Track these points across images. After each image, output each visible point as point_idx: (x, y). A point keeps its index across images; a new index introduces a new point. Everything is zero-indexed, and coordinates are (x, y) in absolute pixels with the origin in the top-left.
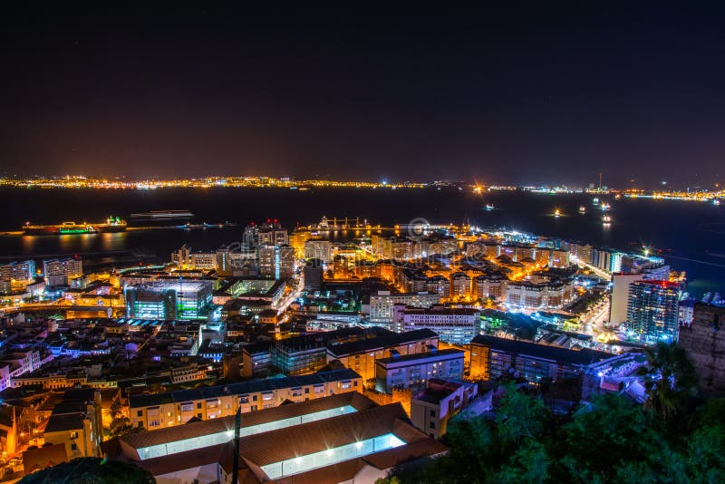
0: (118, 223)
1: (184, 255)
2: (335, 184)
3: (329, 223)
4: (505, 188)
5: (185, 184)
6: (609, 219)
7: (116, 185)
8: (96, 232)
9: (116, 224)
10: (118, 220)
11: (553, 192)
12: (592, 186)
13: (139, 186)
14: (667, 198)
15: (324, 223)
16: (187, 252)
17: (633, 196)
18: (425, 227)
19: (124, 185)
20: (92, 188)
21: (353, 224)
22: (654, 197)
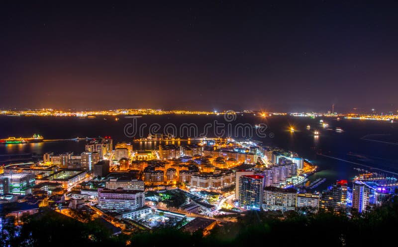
0: (39, 137)
1: (47, 156)
2: (188, 113)
3: (152, 137)
4: (280, 114)
5: (104, 113)
6: (317, 133)
7: (66, 114)
8: (26, 143)
9: (37, 138)
10: (38, 136)
11: (306, 116)
12: (329, 112)
13: (78, 114)
14: (368, 119)
15: (150, 138)
16: (49, 155)
17: (350, 118)
18: (204, 139)
19: (70, 114)
20: (53, 116)
21: (164, 137)
22: (361, 118)
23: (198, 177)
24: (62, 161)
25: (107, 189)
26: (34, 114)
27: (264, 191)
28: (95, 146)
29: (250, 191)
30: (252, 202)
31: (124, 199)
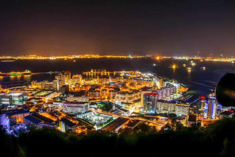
1: (33, 83)
3: (93, 71)
4: (167, 58)
6: (190, 69)
9: (28, 72)
11: (182, 59)
12: (196, 56)
14: (218, 60)
15: (92, 71)
16: (34, 82)
17: (208, 60)
18: (123, 72)
21: (100, 71)
22: (214, 60)
23: (120, 94)
24: (42, 85)
25: (68, 101)
26: (25, 58)
27: (157, 102)
28: (61, 77)
29: (149, 102)
30: (150, 108)
31: (77, 107)
